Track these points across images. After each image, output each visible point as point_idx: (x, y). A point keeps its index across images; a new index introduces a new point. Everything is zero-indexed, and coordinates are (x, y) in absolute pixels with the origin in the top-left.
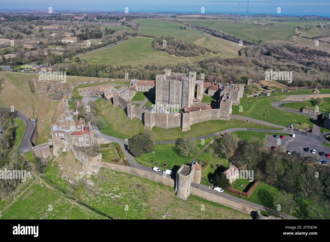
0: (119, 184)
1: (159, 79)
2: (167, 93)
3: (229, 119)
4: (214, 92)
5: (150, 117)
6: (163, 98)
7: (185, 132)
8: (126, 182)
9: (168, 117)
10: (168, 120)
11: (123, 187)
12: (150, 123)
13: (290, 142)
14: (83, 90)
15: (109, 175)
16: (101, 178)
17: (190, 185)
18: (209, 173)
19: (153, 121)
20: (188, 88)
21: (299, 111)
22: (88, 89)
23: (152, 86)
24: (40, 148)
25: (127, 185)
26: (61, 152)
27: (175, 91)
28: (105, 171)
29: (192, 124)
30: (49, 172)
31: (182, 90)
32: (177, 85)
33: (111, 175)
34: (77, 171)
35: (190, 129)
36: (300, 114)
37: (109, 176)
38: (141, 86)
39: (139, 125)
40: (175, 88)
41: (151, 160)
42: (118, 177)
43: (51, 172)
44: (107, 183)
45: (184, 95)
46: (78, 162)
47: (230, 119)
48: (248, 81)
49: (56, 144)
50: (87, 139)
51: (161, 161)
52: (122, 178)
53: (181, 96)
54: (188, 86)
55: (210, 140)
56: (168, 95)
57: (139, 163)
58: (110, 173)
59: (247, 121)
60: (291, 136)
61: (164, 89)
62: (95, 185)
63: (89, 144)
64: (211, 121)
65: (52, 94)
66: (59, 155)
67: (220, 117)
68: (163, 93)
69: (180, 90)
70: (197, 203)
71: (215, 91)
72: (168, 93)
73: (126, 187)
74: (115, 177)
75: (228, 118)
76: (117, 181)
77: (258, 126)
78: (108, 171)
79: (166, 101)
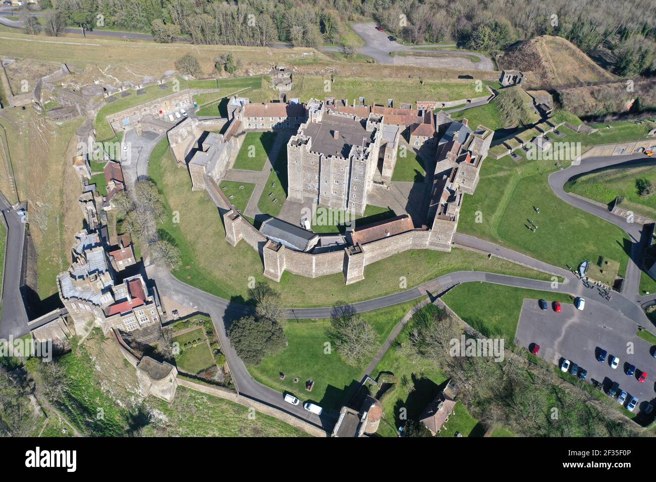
0: (217, 423)
1: (294, 151)
2: (315, 177)
3: (450, 250)
4: (424, 140)
5: (276, 260)
6: (305, 185)
7: (352, 285)
8: (231, 421)
9: (316, 260)
10: (317, 265)
11: (225, 430)
12: (275, 266)
13: (571, 327)
15: (196, 403)
16: (180, 408)
18: (396, 400)
19: (282, 263)
20: (364, 177)
21: (606, 207)
22: (131, 112)
23: (280, 118)
25: (233, 426)
26: (90, 329)
27: (332, 176)
28: (188, 394)
29: (368, 263)
30: (74, 372)
31: (348, 176)
32: (337, 166)
33: (200, 405)
34: (131, 385)
35: (364, 278)
36: (604, 216)
37: (197, 407)
38: (256, 119)
39: (253, 263)
40: (333, 170)
41: (280, 369)
42: (214, 408)
43: (77, 371)
44: (194, 420)
45: (354, 188)
46: (130, 368)
47: (452, 248)
48: (505, 75)
50: (142, 315)
52: (223, 412)
53: (345, 186)
54: (362, 173)
55: (404, 311)
56: (318, 181)
57: (256, 379)
58: (198, 399)
59: (489, 256)
60: (576, 302)
61: (307, 169)
62: (170, 421)
63: (148, 320)
64: (412, 252)
65: (49, 101)
66: (87, 334)
67: (431, 244)
68: (304, 177)
69: (343, 176)
72: (317, 178)
73: (233, 430)
74: (209, 408)
75: (447, 246)
76: (212, 417)
78: (193, 395)
79: (313, 192)
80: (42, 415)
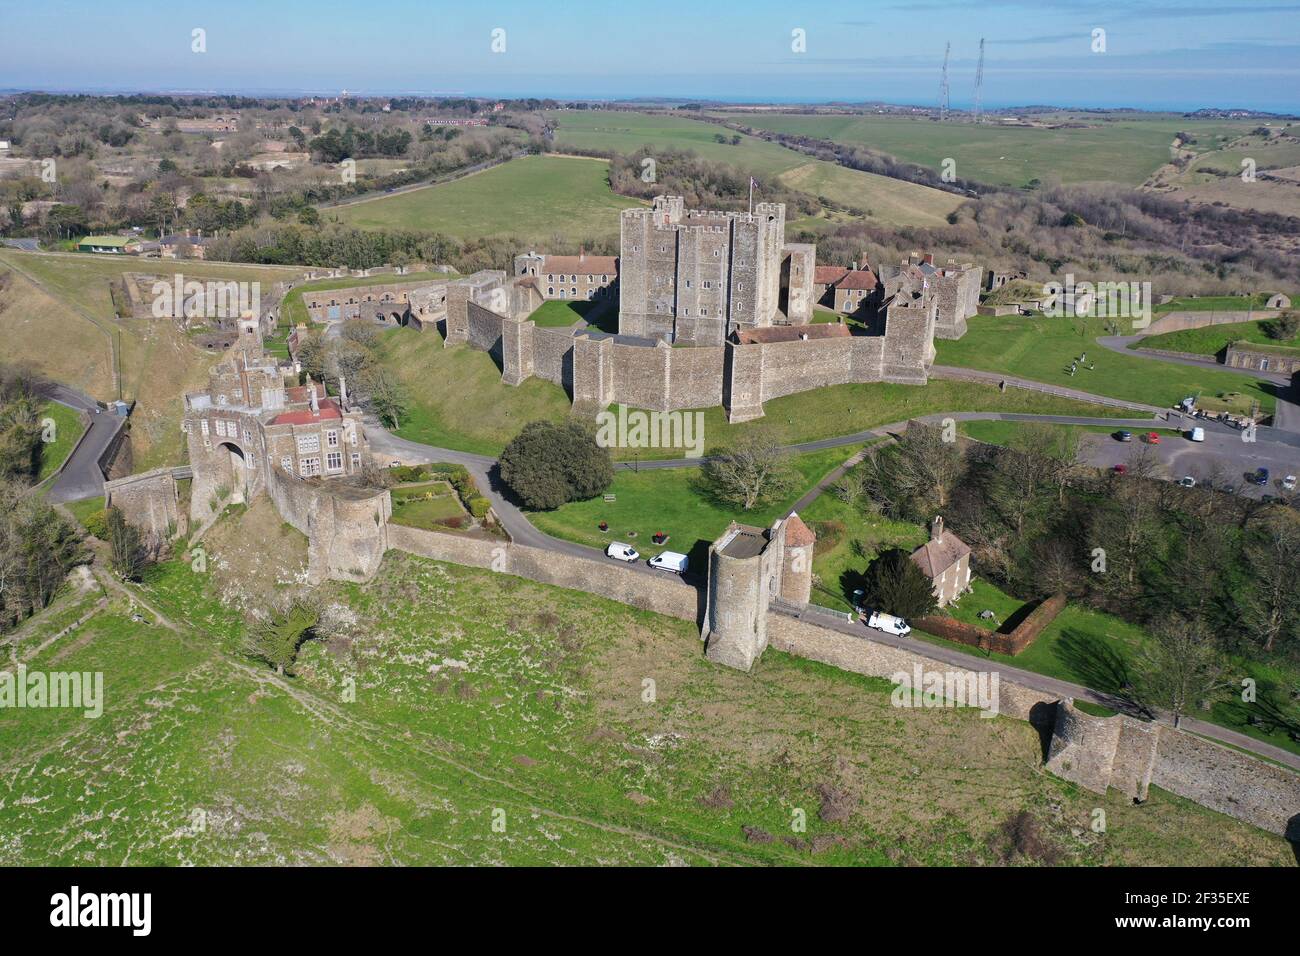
0: (460, 613)
1: (632, 225)
2: (667, 280)
3: (924, 381)
4: (859, 299)
5: (596, 361)
6: (651, 305)
7: (744, 425)
8: (493, 607)
9: (672, 360)
10: (673, 377)
11: (477, 625)
12: (594, 387)
13: (1186, 456)
14: (323, 298)
15: (420, 578)
16: (385, 592)
17: (765, 607)
18: (844, 570)
19: (606, 380)
20: (755, 257)
21: (1214, 359)
22: (345, 296)
23: (604, 277)
24: (134, 484)
25: (496, 617)
26: (223, 505)
27: (698, 271)
28: (406, 564)
29: (770, 396)
30: (169, 582)
31: (727, 265)
32: (708, 247)
33: (428, 581)
34: (287, 567)
35: (763, 414)
36: (1217, 369)
37: (421, 586)
38: (562, 277)
39: (551, 401)
40: (700, 258)
41: (599, 523)
42: (459, 585)
43: (178, 582)
44: (413, 613)
45: (739, 287)
46: (292, 535)
47: (929, 380)
48: (995, 278)
49: (201, 469)
50: (333, 446)
51: (639, 527)
52: (476, 591)
53: (723, 291)
54: (751, 249)
55: (847, 453)
56: (672, 290)
57: (549, 533)
58: (426, 571)
59: (1001, 385)
60: (1189, 435)
61: (655, 265)
62: (360, 622)
63: (342, 468)
64: (851, 388)
65: (199, 327)
66: (214, 517)
67: (888, 371)
68: (649, 284)
69: (718, 269)
70: (796, 679)
71: (864, 294)
72: (671, 282)
73: (494, 625)
74: (447, 587)
75: (919, 373)
76: (453, 603)
77: (1045, 404)
78: (417, 563)
79: (664, 317)
80: (98, 589)
